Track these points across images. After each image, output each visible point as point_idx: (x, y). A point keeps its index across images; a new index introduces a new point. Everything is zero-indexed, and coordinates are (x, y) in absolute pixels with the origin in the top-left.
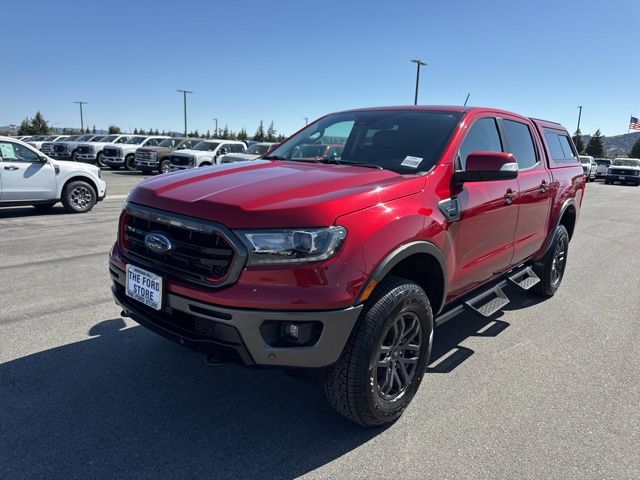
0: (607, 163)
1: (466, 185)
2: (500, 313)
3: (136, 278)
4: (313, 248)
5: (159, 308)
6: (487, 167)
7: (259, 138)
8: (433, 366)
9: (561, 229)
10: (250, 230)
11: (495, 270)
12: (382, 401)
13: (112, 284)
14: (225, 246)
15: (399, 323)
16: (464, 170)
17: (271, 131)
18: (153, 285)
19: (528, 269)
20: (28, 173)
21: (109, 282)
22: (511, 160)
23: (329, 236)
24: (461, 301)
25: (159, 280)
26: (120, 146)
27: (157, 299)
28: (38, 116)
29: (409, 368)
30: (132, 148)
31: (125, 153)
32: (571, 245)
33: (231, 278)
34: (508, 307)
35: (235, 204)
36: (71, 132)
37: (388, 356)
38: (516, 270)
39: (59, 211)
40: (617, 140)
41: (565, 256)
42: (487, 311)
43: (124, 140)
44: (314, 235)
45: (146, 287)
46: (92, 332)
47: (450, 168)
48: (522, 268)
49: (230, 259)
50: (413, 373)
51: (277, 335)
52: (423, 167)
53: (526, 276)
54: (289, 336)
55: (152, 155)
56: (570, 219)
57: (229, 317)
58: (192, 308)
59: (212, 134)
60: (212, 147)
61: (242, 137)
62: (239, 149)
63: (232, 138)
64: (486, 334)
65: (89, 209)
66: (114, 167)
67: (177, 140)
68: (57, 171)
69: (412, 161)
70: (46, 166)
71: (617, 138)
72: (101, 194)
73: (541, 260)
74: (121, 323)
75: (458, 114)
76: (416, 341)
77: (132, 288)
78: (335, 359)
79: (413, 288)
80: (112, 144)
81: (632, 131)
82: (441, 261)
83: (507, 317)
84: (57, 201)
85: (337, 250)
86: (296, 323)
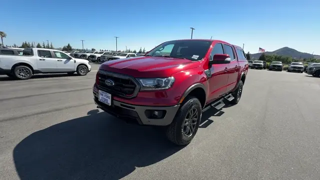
0: (252, 62)
1: (213, 65)
2: (221, 109)
3: (102, 95)
4: (163, 85)
5: (110, 105)
6: (220, 59)
7: (140, 52)
8: (200, 125)
9: (241, 82)
10: (141, 78)
11: (220, 95)
12: (185, 137)
13: (94, 97)
14: (133, 84)
15: (191, 111)
16: (212, 60)
17: (144, 50)
18: (108, 97)
19: (230, 94)
20: (65, 63)
21: (93, 97)
22: (228, 57)
23: (169, 80)
24: (210, 104)
25: (110, 95)
26: (95, 54)
27: (109, 102)
28: (69, 45)
29: (194, 126)
30: (99, 55)
31: (97, 57)
32: (243, 87)
33: (135, 94)
34: (224, 107)
35: (137, 69)
36: (79, 50)
37: (187, 122)
38: (226, 95)
39: (75, 75)
40: (255, 55)
41: (241, 91)
42: (218, 108)
43: (97, 53)
44: (164, 80)
45: (105, 98)
46: (88, 113)
47: (208, 59)
48: (228, 94)
49: (134, 88)
50: (195, 128)
51: (150, 115)
52: (199, 59)
53: (230, 97)
54: (155, 115)
55: (106, 57)
56: (243, 79)
57: (134, 108)
58: (121, 105)
59: (125, 51)
60: (125, 55)
61: (135, 52)
62: (134, 56)
63: (131, 52)
64: (217, 115)
65: (86, 75)
66: (94, 61)
67: (114, 53)
68: (75, 62)
69: (195, 57)
70: (71, 60)
71: (255, 54)
72: (89, 70)
73: (235, 92)
74: (98, 111)
75: (210, 42)
76: (196, 117)
77: (101, 98)
78: (170, 123)
79: (196, 99)
80: (93, 54)
81: (260, 52)
82: (205, 90)
83: (223, 110)
84: (75, 72)
85: (171, 86)
86: (157, 111)
